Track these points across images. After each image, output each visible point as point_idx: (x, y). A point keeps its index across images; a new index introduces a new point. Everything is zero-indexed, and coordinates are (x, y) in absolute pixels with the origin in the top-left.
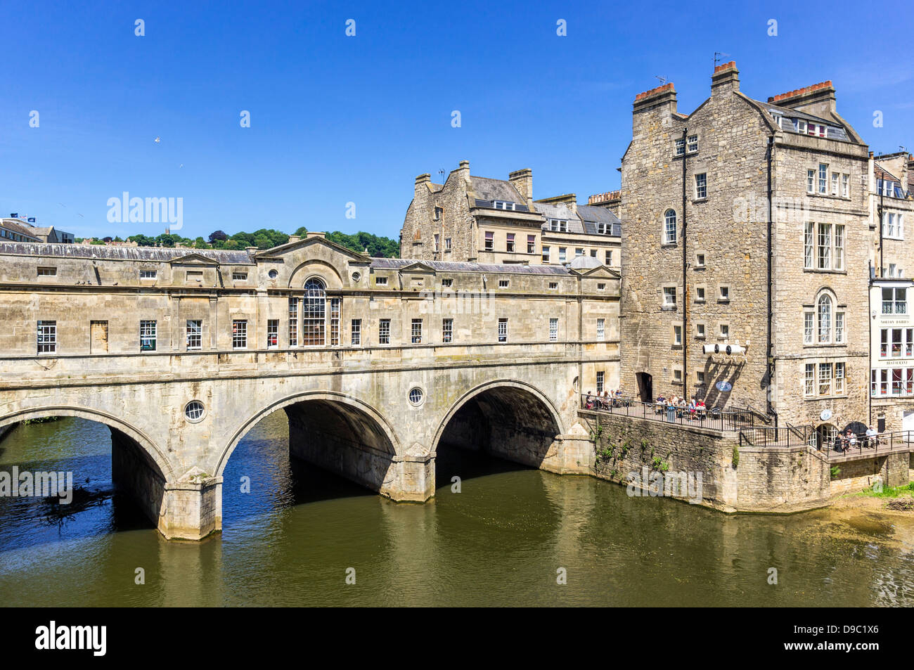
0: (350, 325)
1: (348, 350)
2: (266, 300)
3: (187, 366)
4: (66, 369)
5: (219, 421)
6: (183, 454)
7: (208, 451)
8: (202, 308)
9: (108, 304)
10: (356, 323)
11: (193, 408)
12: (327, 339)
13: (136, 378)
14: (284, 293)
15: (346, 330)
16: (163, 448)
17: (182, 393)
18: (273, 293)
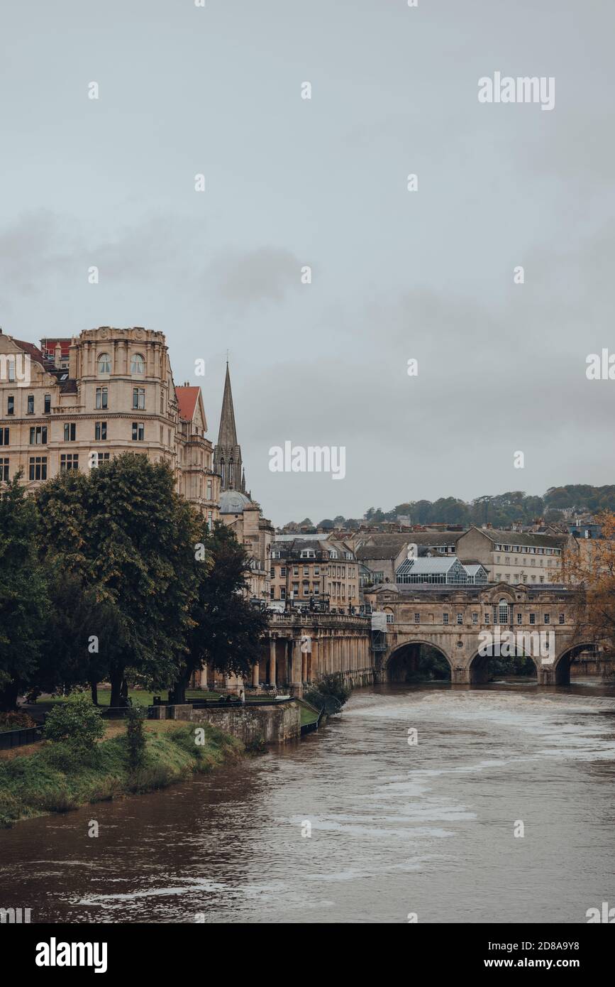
0: (517, 616)
1: (516, 625)
2: (484, 606)
3: (457, 629)
4: (423, 628)
5: (468, 649)
6: (456, 659)
7: (464, 659)
8: (462, 609)
9: (434, 608)
10: (520, 616)
11: (460, 644)
12: (509, 622)
13: (442, 632)
14: (490, 604)
15: (516, 619)
16: (450, 657)
17: (455, 638)
18: (486, 604)
